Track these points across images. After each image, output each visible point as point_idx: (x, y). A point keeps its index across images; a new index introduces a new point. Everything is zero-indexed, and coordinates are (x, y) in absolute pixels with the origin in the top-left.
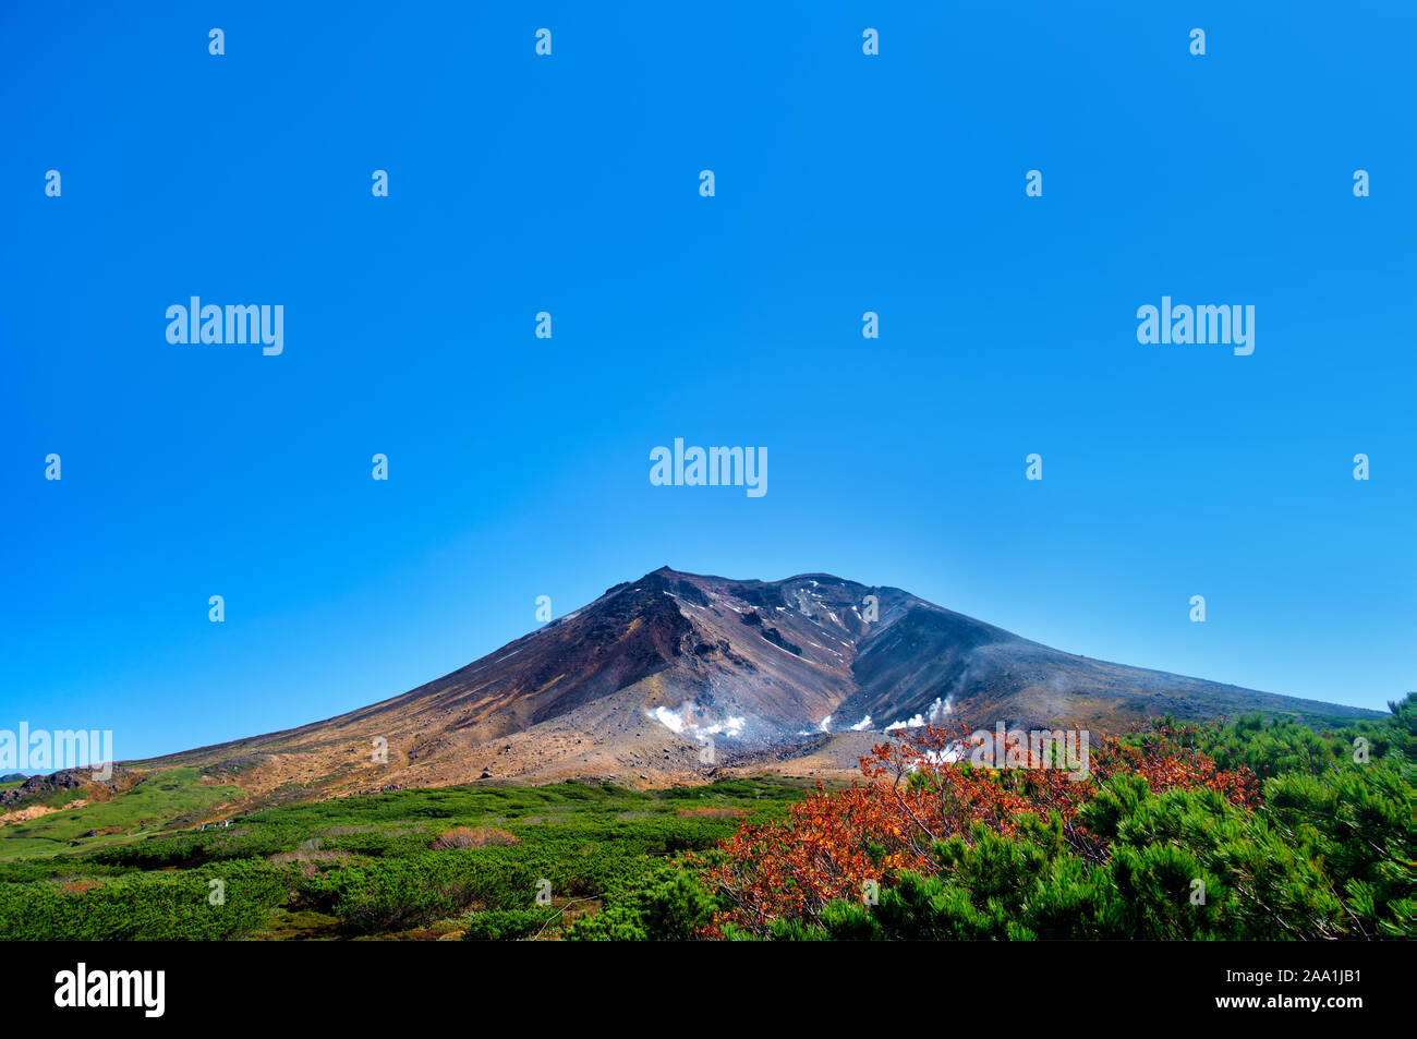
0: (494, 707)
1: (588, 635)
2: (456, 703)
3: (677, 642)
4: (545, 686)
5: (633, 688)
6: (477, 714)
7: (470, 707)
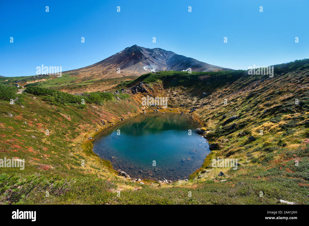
0: (113, 66)
1: (126, 55)
2: (106, 65)
3: (142, 57)
4: (121, 63)
7: (109, 66)
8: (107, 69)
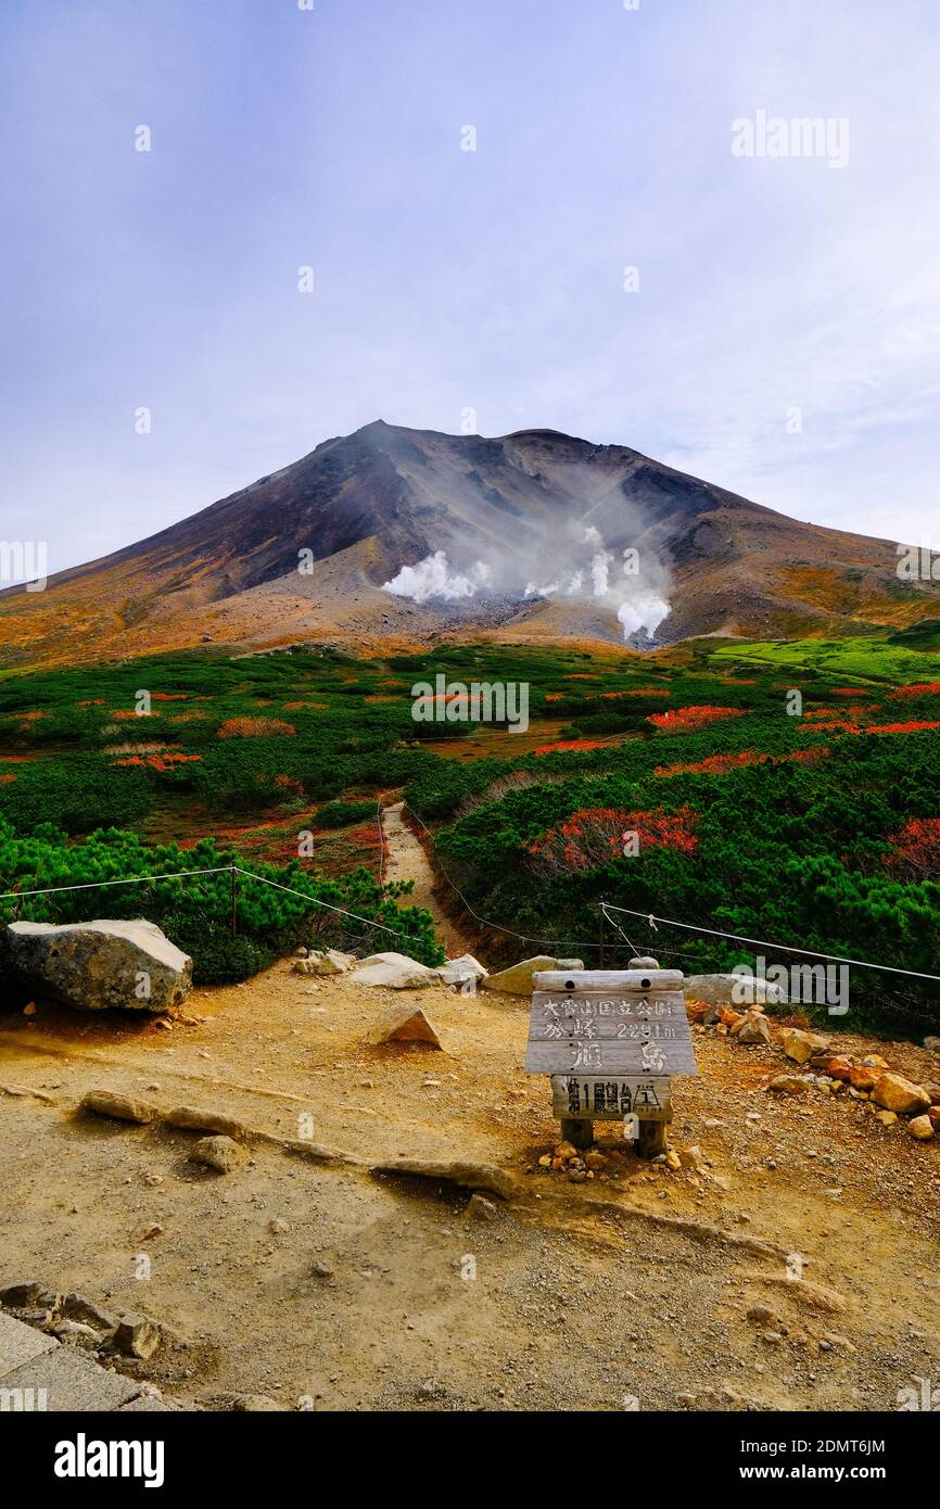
1: (300, 494)
2: (167, 565)
4: (257, 549)
5: (348, 551)
6: (190, 577)
7: (180, 569)
8: (160, 592)
